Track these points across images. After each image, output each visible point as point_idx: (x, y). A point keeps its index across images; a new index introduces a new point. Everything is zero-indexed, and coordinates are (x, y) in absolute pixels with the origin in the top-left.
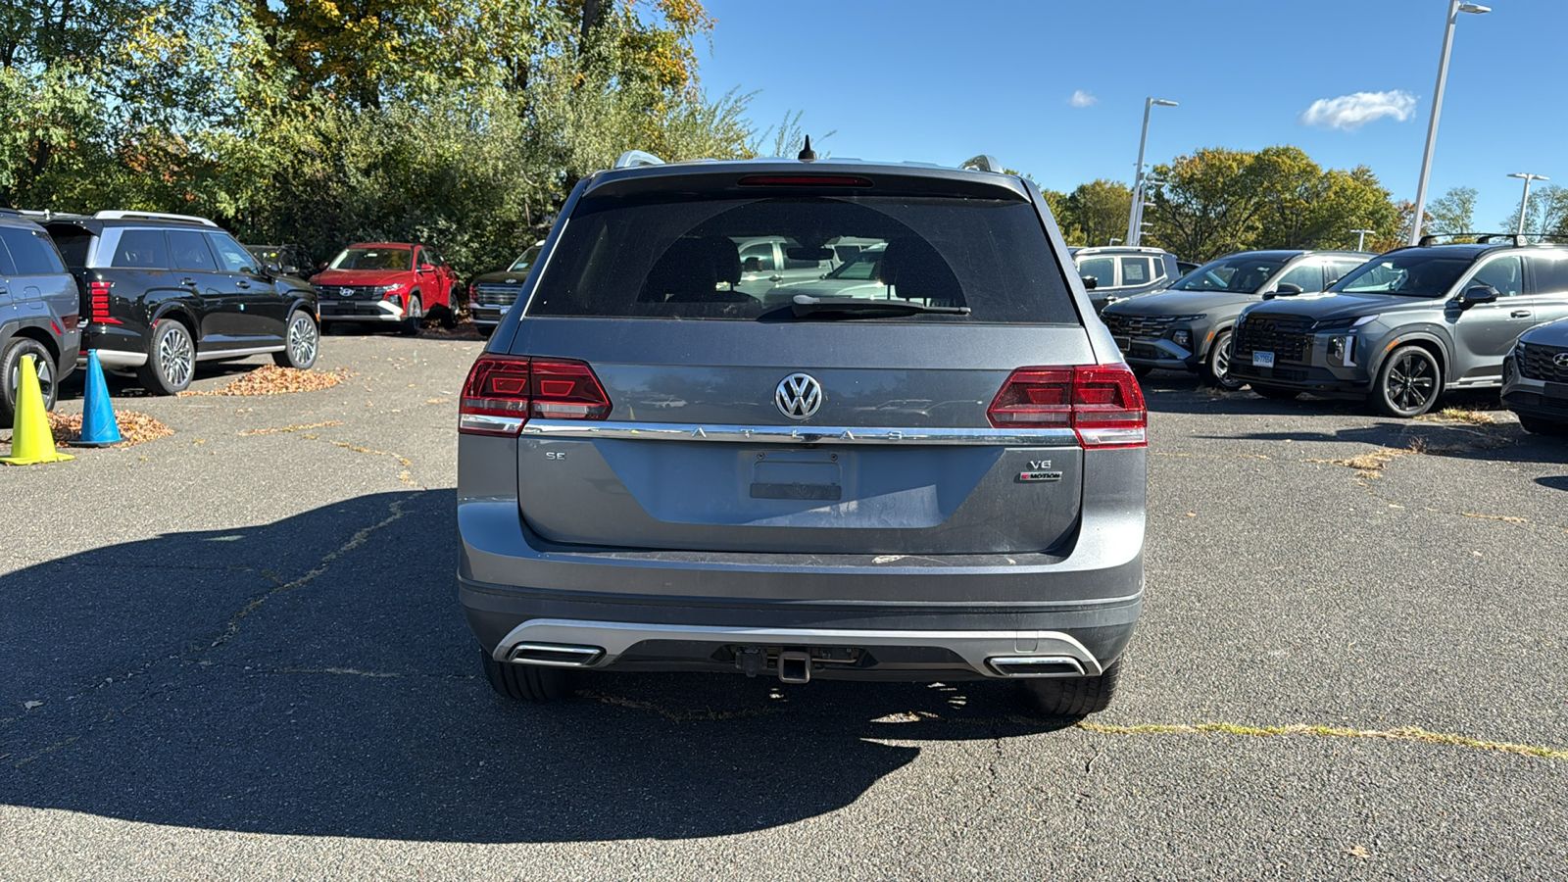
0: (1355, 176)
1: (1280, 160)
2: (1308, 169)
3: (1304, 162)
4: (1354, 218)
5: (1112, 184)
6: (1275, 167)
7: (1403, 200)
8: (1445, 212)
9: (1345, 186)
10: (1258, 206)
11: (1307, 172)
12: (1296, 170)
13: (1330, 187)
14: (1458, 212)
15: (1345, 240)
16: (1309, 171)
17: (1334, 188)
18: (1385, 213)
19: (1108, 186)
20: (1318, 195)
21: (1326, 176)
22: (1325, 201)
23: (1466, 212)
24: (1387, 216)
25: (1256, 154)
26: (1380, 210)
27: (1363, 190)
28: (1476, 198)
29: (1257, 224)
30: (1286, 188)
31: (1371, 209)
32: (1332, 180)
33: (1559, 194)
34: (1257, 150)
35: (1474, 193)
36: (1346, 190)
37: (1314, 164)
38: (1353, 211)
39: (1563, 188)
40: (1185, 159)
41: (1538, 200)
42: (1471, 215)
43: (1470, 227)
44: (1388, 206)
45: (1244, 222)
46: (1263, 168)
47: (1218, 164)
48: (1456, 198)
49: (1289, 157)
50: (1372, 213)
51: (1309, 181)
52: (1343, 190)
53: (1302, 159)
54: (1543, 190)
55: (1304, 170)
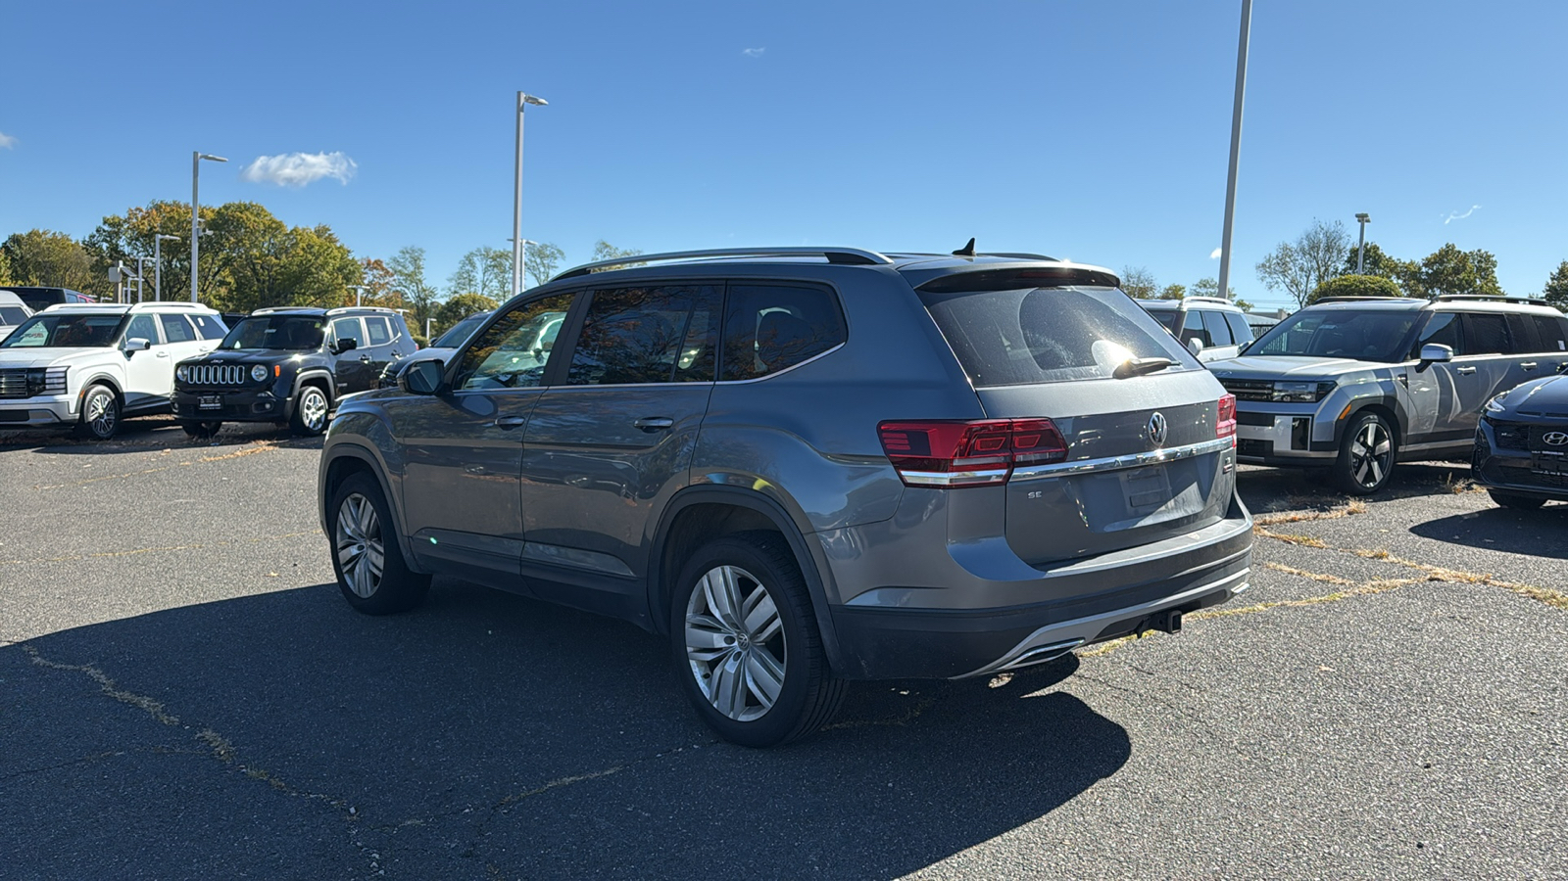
0: (319, 233)
1: (245, 217)
2: (274, 226)
3: (268, 218)
4: (324, 273)
5: (54, 234)
6: (239, 224)
7: (365, 257)
8: (400, 268)
9: (311, 243)
10: (227, 262)
11: (272, 229)
12: (262, 227)
13: (297, 244)
14: (411, 268)
15: (319, 294)
16: (274, 228)
17: (301, 245)
18: (352, 269)
19: (49, 236)
20: (286, 252)
21: (291, 233)
22: (293, 256)
23: (418, 268)
24: (354, 272)
25: (217, 209)
26: (347, 266)
27: (329, 248)
28: (424, 256)
29: (228, 280)
30: (253, 245)
31: (338, 265)
32: (299, 237)
33: (492, 254)
34: (217, 205)
35: (422, 251)
36: (313, 247)
37: (278, 220)
38: (323, 266)
39: (494, 249)
40: (141, 211)
41: (475, 259)
42: (422, 271)
43: (424, 282)
44: (353, 262)
45: (214, 276)
46: (224, 223)
47: (177, 217)
48: (407, 256)
49: (252, 213)
50: (340, 270)
51: (276, 237)
52: (310, 246)
53: (265, 216)
54: (479, 250)
55: (270, 227)
